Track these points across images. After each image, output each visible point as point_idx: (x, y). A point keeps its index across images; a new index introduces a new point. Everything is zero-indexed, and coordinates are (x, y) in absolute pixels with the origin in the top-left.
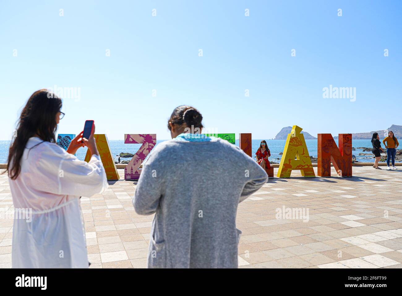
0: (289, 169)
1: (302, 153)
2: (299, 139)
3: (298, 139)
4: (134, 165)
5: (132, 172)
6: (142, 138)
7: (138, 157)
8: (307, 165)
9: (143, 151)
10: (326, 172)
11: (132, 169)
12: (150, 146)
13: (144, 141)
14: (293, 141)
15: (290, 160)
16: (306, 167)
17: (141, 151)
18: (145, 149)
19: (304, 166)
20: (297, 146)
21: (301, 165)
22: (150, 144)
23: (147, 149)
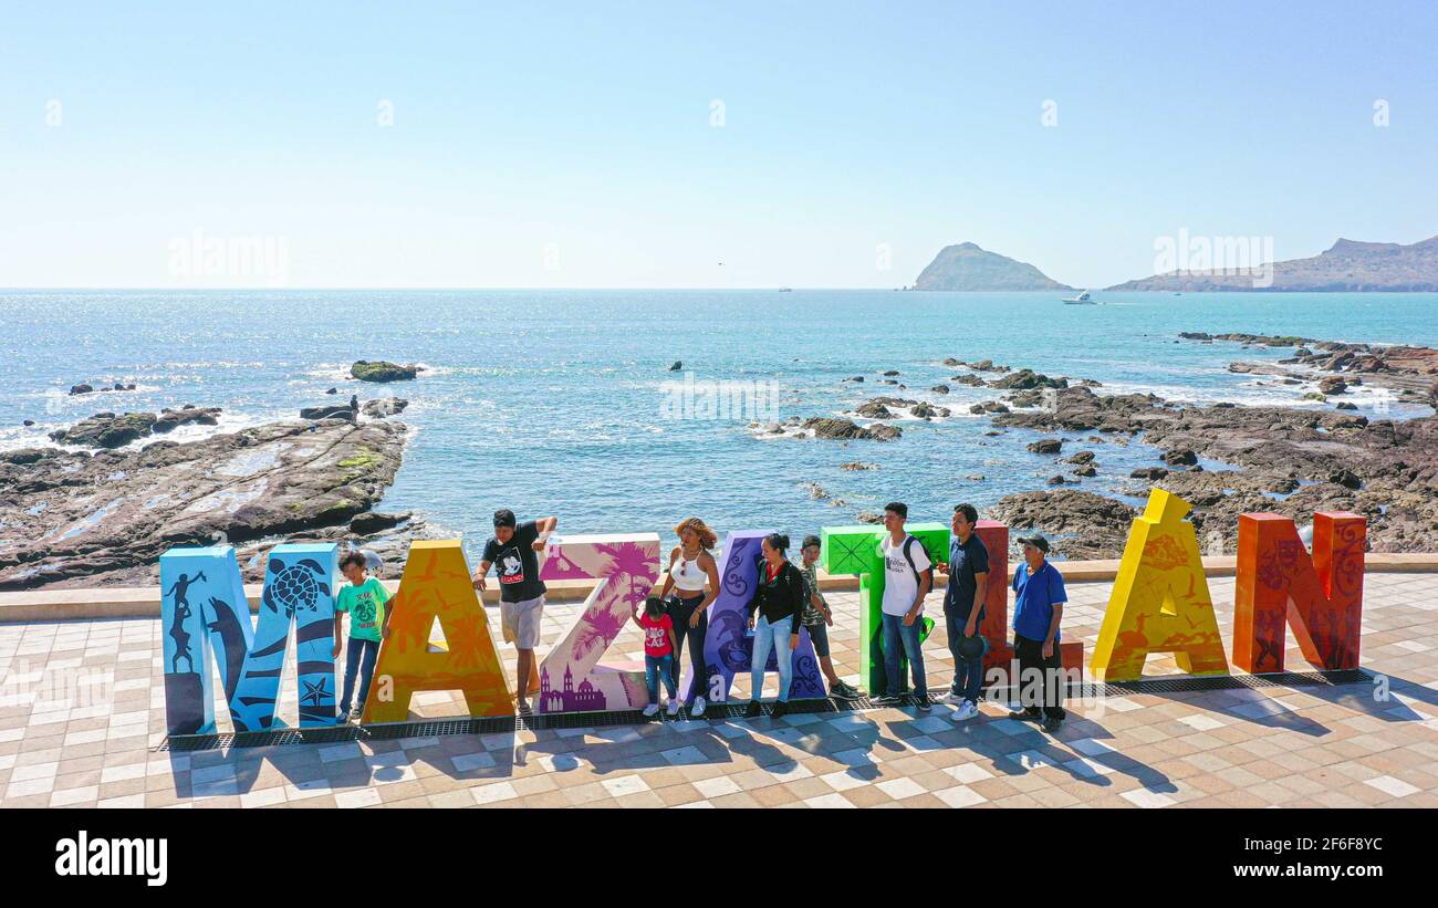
0: (1138, 651)
1: (1187, 592)
2: (1178, 544)
3: (1173, 542)
4: (577, 658)
5: (569, 684)
6: (607, 558)
7: (592, 629)
8: (1203, 635)
9: (609, 607)
10: (1268, 659)
11: (568, 675)
12: (638, 585)
13: (614, 569)
14: (1156, 548)
15: (1141, 619)
16: (1199, 640)
17: (602, 605)
18: (617, 597)
19: (1193, 637)
20: (1169, 567)
21: (1181, 635)
22: (640, 579)
23: (627, 598)
